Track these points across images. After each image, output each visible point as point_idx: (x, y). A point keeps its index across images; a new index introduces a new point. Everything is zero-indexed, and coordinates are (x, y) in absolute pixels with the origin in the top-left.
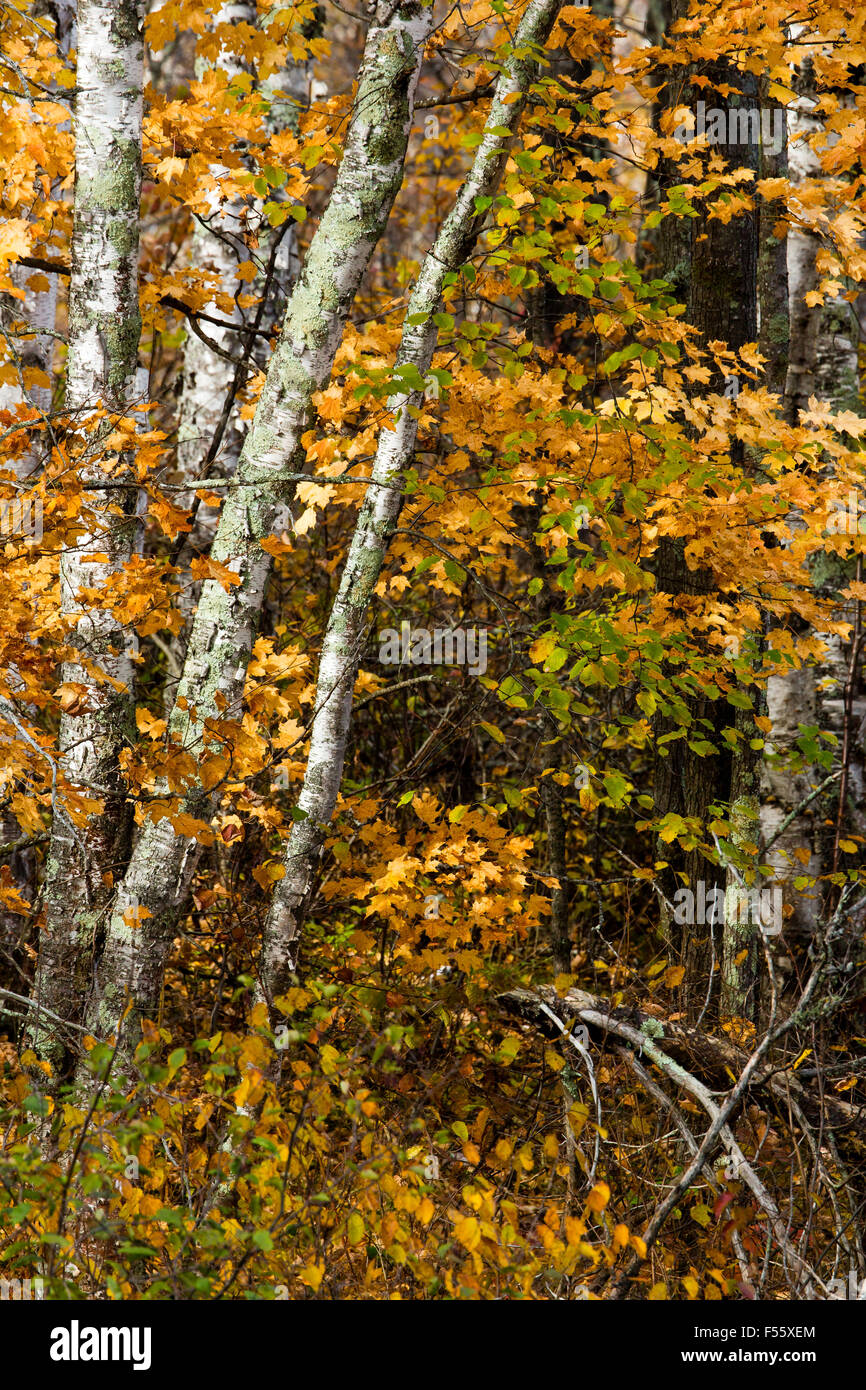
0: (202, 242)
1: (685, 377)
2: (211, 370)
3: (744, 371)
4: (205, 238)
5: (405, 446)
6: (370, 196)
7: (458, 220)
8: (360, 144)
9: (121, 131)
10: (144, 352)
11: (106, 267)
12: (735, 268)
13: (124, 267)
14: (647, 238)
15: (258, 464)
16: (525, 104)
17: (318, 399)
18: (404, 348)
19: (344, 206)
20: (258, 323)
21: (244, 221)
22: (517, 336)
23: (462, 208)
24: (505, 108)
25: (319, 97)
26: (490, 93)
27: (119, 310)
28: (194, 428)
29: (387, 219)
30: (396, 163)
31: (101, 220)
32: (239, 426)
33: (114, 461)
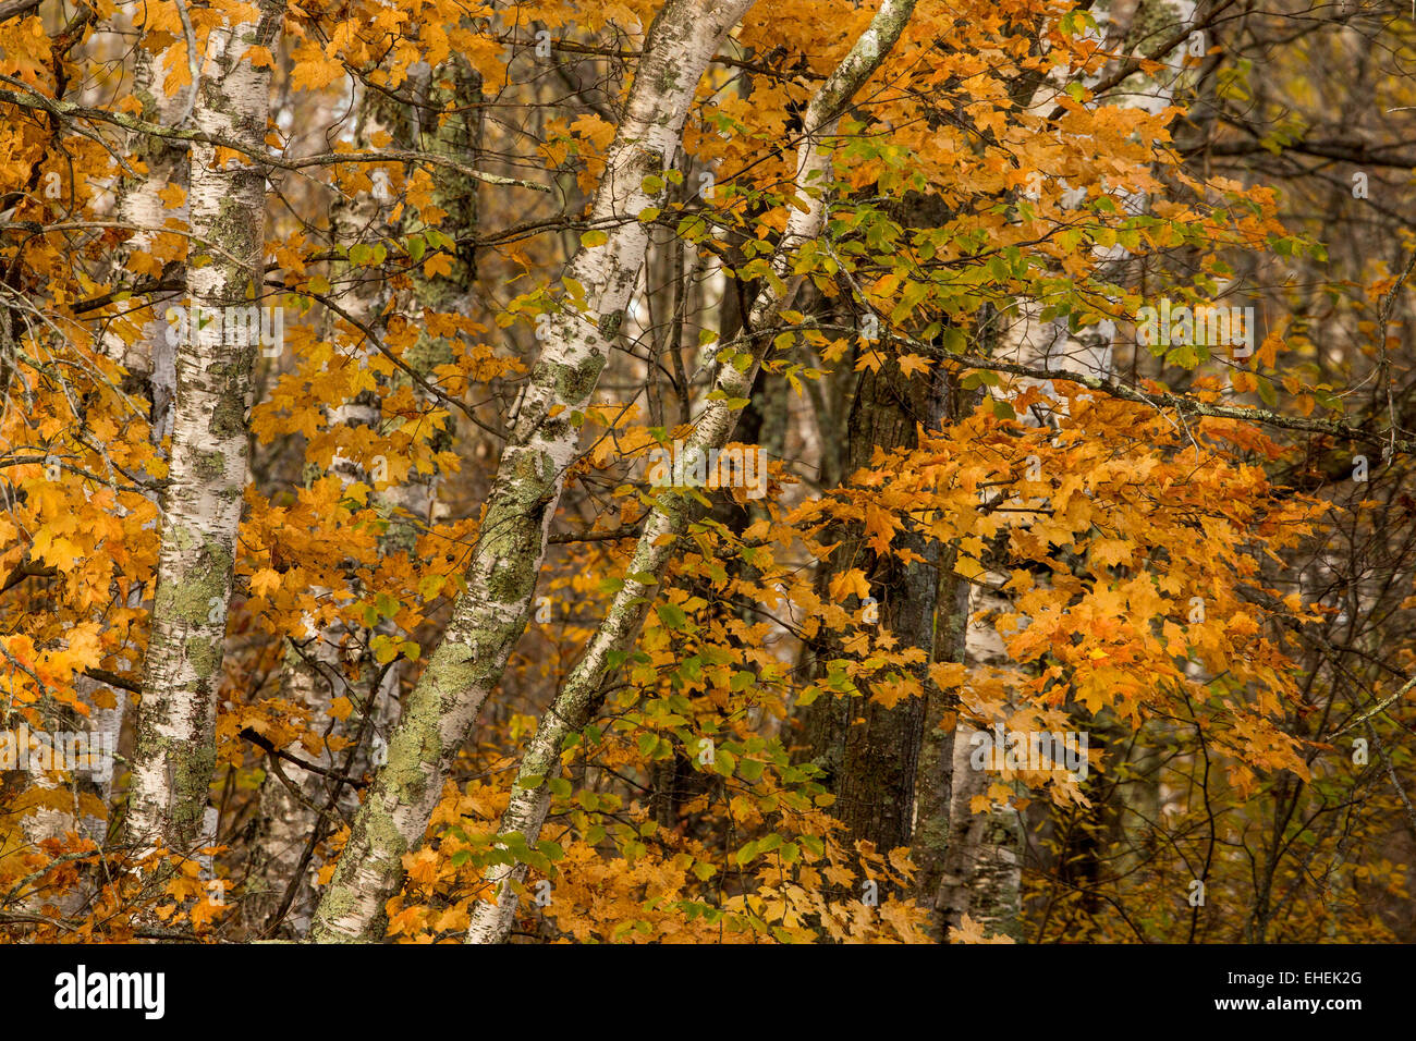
0: (292, 671)
1: (824, 877)
2: (289, 817)
3: (892, 877)
4: (296, 667)
5: (501, 924)
6: (487, 638)
7: (585, 674)
8: (482, 577)
9: (213, 535)
10: (217, 788)
11: (181, 688)
12: (894, 758)
13: (202, 690)
14: (795, 716)
15: (333, 929)
16: (681, 547)
17: (409, 862)
18: (511, 814)
19: (459, 647)
20: (346, 771)
21: (343, 649)
22: (638, 810)
23: (592, 662)
24: (652, 552)
25: (440, 519)
26: (637, 534)
27: (192, 738)
28: (262, 881)
29: (504, 665)
30: (521, 603)
31: (180, 634)
32: (315, 882)
33: (170, 908)
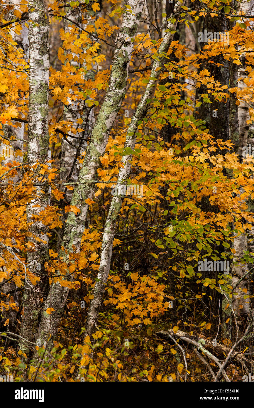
0: (66, 113)
1: (209, 150)
2: (69, 151)
3: (226, 148)
4: (67, 112)
5: (127, 172)
6: (116, 99)
7: (142, 106)
8: (112, 84)
9: (43, 81)
10: (50, 146)
11: (38, 121)
12: (223, 119)
13: (44, 121)
14: (196, 110)
15: (84, 178)
16: (163, 70)
17: (101, 159)
18: (126, 144)
19: (108, 102)
20: (83, 137)
21: (79, 107)
22: (160, 139)
23: (143, 102)
24: (155, 73)
25: (100, 70)
26: (150, 69)
27: (43, 133)
28: (64, 168)
29: (121, 106)
30: (123, 89)
31: (37, 107)
32: (78, 167)
33: (41, 177)
